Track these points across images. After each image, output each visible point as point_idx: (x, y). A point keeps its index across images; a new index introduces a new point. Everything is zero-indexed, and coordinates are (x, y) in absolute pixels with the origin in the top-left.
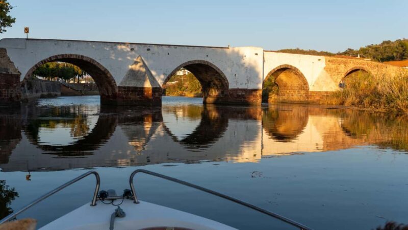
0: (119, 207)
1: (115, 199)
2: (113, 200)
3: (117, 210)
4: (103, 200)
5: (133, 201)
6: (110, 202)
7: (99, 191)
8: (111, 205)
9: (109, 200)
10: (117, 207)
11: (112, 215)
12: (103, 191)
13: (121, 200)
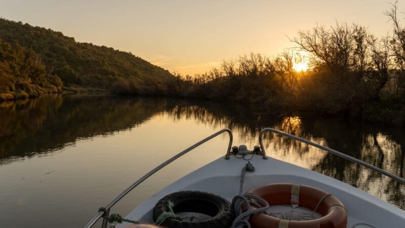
0: (249, 162)
1: (247, 154)
2: (244, 155)
3: (247, 165)
4: (236, 154)
5: (262, 157)
6: (241, 156)
7: (232, 146)
8: (242, 160)
9: (241, 154)
10: (247, 162)
11: (243, 169)
12: (235, 147)
13: (252, 155)
